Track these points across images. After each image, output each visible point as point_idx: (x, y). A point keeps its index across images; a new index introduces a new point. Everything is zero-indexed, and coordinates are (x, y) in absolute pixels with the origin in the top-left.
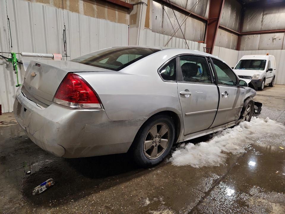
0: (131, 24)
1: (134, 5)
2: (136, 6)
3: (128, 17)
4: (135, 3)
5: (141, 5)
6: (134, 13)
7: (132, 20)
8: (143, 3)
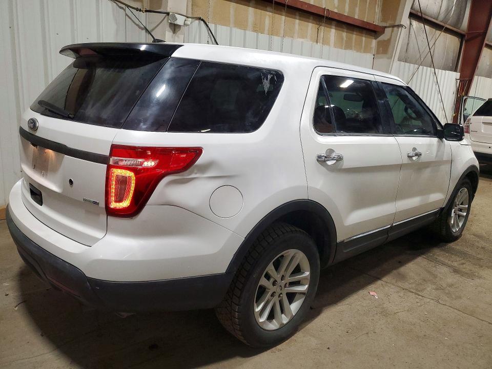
0: (378, 52)
1: (386, 27)
2: (391, 29)
3: (374, 43)
4: (388, 25)
5: (400, 29)
6: (386, 39)
7: (381, 49)
8: (401, 26)
